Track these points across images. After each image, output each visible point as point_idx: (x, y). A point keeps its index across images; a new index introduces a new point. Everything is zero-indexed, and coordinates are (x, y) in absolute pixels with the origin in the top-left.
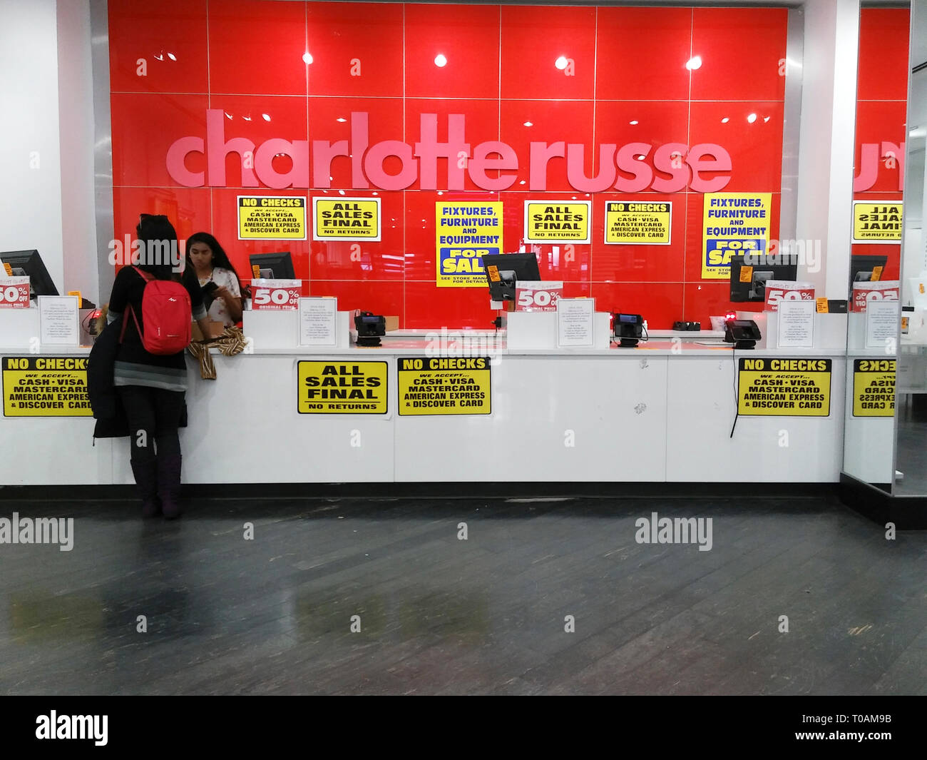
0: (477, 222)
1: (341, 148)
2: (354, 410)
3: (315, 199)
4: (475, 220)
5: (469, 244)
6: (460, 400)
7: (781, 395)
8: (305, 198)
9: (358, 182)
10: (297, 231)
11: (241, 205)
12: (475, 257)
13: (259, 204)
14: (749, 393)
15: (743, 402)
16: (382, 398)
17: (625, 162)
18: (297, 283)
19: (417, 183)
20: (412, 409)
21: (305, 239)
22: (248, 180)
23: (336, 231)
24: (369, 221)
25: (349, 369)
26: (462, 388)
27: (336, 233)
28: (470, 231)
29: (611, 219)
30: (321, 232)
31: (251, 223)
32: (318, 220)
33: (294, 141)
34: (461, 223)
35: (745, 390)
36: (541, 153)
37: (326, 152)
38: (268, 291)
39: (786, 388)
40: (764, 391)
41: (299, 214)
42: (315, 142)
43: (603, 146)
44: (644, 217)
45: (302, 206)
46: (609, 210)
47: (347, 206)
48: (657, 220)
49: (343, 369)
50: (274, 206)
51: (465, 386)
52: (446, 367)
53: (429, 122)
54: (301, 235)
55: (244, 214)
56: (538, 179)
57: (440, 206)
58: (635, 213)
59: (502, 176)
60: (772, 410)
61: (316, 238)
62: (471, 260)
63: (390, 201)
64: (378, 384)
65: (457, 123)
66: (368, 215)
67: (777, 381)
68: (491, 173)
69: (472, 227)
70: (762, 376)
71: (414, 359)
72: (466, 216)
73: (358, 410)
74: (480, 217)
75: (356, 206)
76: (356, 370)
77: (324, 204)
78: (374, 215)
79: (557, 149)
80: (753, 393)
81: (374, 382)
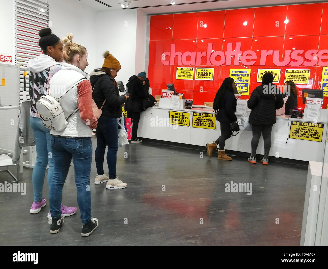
0: (242, 75)
1: (204, 54)
2: (182, 125)
3: (196, 68)
4: (241, 75)
5: (239, 82)
6: (208, 125)
7: (305, 133)
8: (194, 68)
9: (208, 63)
10: (191, 77)
11: (178, 70)
12: (241, 86)
13: (182, 70)
14: (294, 132)
15: (291, 134)
16: (188, 122)
17: (294, 56)
18: (173, 92)
19: (225, 63)
20: (195, 126)
21: (193, 79)
22: (180, 63)
23: (201, 77)
24: (210, 75)
25: (181, 114)
26: (208, 122)
27: (201, 78)
28: (240, 78)
29: (287, 75)
30: (197, 78)
31: (180, 75)
32: (197, 74)
33: (192, 52)
34: (237, 76)
35: (292, 131)
36: (264, 54)
37: (200, 55)
38: (166, 93)
39: (307, 131)
40: (299, 132)
41: (192, 72)
42: (197, 52)
43: (286, 51)
44: (299, 75)
45: (193, 70)
46: (287, 72)
47: (205, 70)
48: (304, 75)
49: (180, 114)
50: (186, 70)
51: (209, 121)
52: (205, 116)
53: (230, 45)
54: (192, 78)
55: (178, 72)
56: (263, 62)
57: (231, 70)
58: (296, 73)
59: (251, 61)
60: (301, 138)
61: (196, 79)
62: (239, 87)
63: (217, 69)
64: (188, 119)
65: (238, 45)
66: (210, 73)
67: (304, 129)
68: (248, 60)
69: (240, 77)
70: (298, 127)
71: (197, 113)
72: (239, 73)
73: (183, 125)
74: (243, 74)
75: (207, 70)
76: (183, 114)
77: (199, 70)
78: (212, 73)
79: (270, 52)
80: (295, 132)
81: (187, 118)
